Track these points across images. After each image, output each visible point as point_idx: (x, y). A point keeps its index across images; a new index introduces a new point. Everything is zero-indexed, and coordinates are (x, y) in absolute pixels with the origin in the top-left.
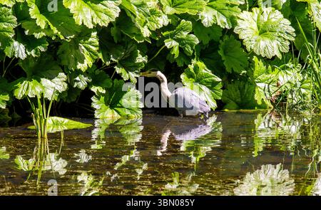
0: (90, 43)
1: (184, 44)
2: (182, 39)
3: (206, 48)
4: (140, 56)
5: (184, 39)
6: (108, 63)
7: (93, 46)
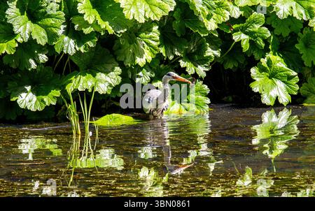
0: (150, 38)
1: (255, 38)
2: (254, 32)
3: (286, 41)
4: (209, 49)
5: (255, 32)
6: (171, 57)
7: (153, 40)
